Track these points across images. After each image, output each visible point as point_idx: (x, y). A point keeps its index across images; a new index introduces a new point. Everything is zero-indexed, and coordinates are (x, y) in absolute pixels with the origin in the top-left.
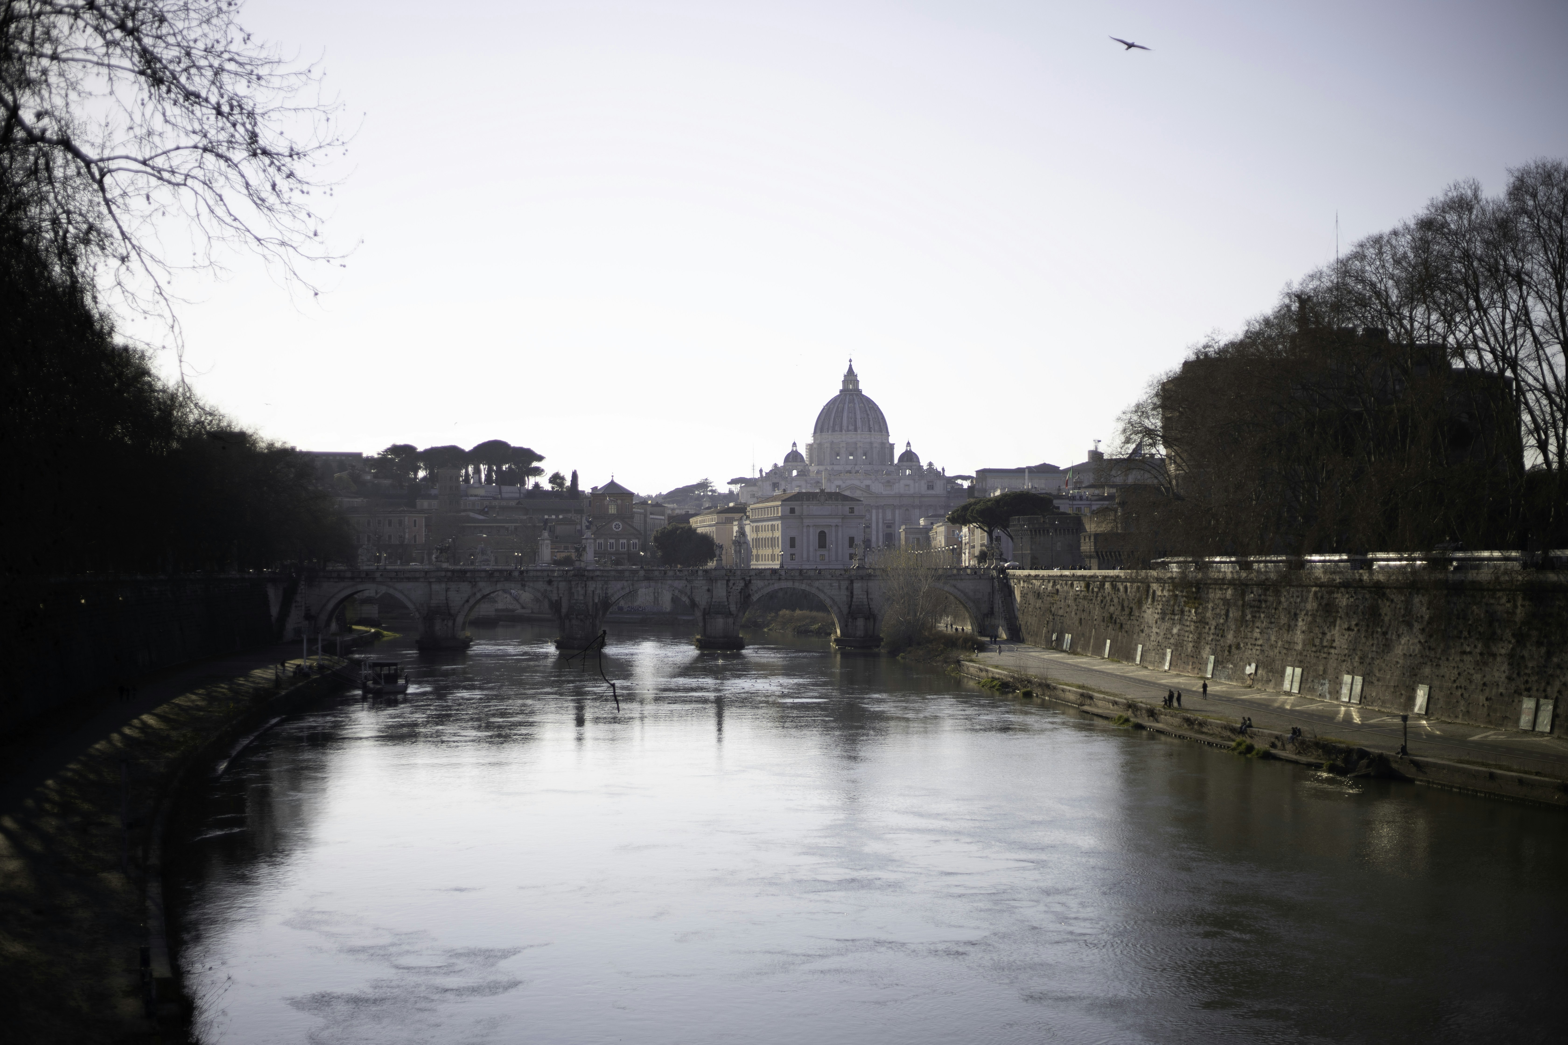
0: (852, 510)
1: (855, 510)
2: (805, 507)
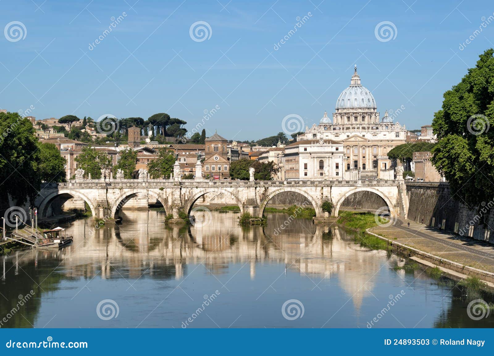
0: (337, 149)
1: (339, 149)
2: (312, 147)
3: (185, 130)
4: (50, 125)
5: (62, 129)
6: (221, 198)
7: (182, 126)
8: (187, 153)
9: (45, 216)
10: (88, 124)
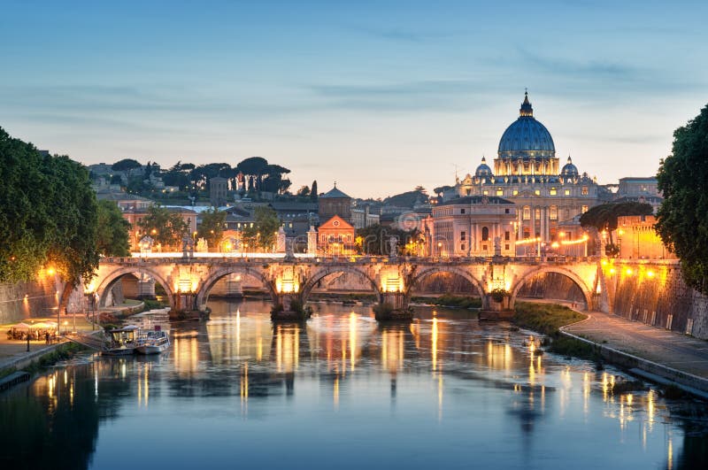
0: (507, 211)
1: (510, 211)
2: (472, 209)
3: (288, 183)
4: (100, 174)
5: (116, 180)
6: (344, 281)
7: (284, 176)
8: (294, 216)
9: (104, 305)
10: (153, 172)
